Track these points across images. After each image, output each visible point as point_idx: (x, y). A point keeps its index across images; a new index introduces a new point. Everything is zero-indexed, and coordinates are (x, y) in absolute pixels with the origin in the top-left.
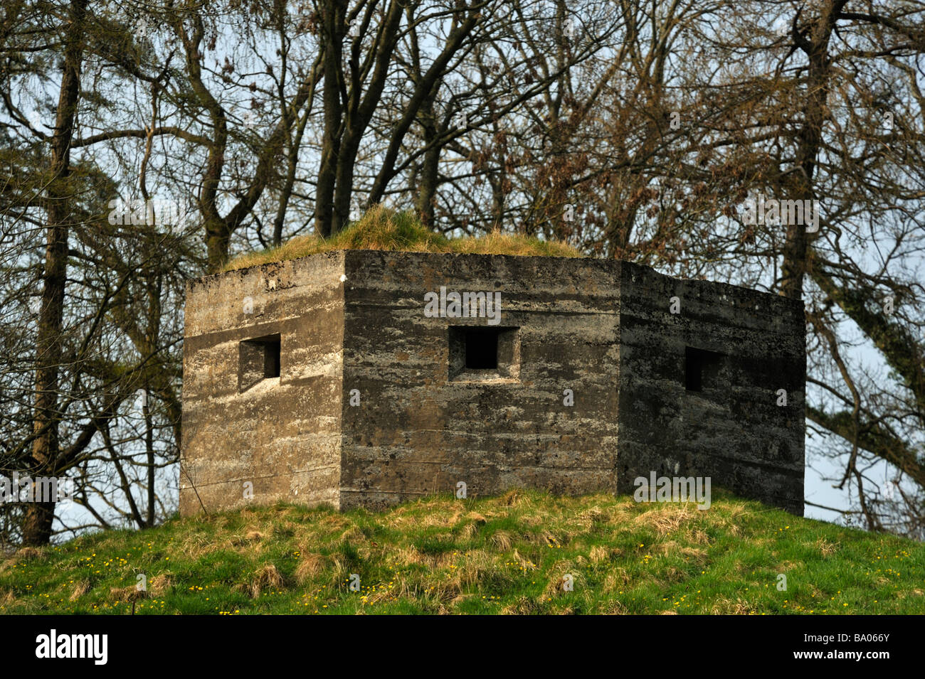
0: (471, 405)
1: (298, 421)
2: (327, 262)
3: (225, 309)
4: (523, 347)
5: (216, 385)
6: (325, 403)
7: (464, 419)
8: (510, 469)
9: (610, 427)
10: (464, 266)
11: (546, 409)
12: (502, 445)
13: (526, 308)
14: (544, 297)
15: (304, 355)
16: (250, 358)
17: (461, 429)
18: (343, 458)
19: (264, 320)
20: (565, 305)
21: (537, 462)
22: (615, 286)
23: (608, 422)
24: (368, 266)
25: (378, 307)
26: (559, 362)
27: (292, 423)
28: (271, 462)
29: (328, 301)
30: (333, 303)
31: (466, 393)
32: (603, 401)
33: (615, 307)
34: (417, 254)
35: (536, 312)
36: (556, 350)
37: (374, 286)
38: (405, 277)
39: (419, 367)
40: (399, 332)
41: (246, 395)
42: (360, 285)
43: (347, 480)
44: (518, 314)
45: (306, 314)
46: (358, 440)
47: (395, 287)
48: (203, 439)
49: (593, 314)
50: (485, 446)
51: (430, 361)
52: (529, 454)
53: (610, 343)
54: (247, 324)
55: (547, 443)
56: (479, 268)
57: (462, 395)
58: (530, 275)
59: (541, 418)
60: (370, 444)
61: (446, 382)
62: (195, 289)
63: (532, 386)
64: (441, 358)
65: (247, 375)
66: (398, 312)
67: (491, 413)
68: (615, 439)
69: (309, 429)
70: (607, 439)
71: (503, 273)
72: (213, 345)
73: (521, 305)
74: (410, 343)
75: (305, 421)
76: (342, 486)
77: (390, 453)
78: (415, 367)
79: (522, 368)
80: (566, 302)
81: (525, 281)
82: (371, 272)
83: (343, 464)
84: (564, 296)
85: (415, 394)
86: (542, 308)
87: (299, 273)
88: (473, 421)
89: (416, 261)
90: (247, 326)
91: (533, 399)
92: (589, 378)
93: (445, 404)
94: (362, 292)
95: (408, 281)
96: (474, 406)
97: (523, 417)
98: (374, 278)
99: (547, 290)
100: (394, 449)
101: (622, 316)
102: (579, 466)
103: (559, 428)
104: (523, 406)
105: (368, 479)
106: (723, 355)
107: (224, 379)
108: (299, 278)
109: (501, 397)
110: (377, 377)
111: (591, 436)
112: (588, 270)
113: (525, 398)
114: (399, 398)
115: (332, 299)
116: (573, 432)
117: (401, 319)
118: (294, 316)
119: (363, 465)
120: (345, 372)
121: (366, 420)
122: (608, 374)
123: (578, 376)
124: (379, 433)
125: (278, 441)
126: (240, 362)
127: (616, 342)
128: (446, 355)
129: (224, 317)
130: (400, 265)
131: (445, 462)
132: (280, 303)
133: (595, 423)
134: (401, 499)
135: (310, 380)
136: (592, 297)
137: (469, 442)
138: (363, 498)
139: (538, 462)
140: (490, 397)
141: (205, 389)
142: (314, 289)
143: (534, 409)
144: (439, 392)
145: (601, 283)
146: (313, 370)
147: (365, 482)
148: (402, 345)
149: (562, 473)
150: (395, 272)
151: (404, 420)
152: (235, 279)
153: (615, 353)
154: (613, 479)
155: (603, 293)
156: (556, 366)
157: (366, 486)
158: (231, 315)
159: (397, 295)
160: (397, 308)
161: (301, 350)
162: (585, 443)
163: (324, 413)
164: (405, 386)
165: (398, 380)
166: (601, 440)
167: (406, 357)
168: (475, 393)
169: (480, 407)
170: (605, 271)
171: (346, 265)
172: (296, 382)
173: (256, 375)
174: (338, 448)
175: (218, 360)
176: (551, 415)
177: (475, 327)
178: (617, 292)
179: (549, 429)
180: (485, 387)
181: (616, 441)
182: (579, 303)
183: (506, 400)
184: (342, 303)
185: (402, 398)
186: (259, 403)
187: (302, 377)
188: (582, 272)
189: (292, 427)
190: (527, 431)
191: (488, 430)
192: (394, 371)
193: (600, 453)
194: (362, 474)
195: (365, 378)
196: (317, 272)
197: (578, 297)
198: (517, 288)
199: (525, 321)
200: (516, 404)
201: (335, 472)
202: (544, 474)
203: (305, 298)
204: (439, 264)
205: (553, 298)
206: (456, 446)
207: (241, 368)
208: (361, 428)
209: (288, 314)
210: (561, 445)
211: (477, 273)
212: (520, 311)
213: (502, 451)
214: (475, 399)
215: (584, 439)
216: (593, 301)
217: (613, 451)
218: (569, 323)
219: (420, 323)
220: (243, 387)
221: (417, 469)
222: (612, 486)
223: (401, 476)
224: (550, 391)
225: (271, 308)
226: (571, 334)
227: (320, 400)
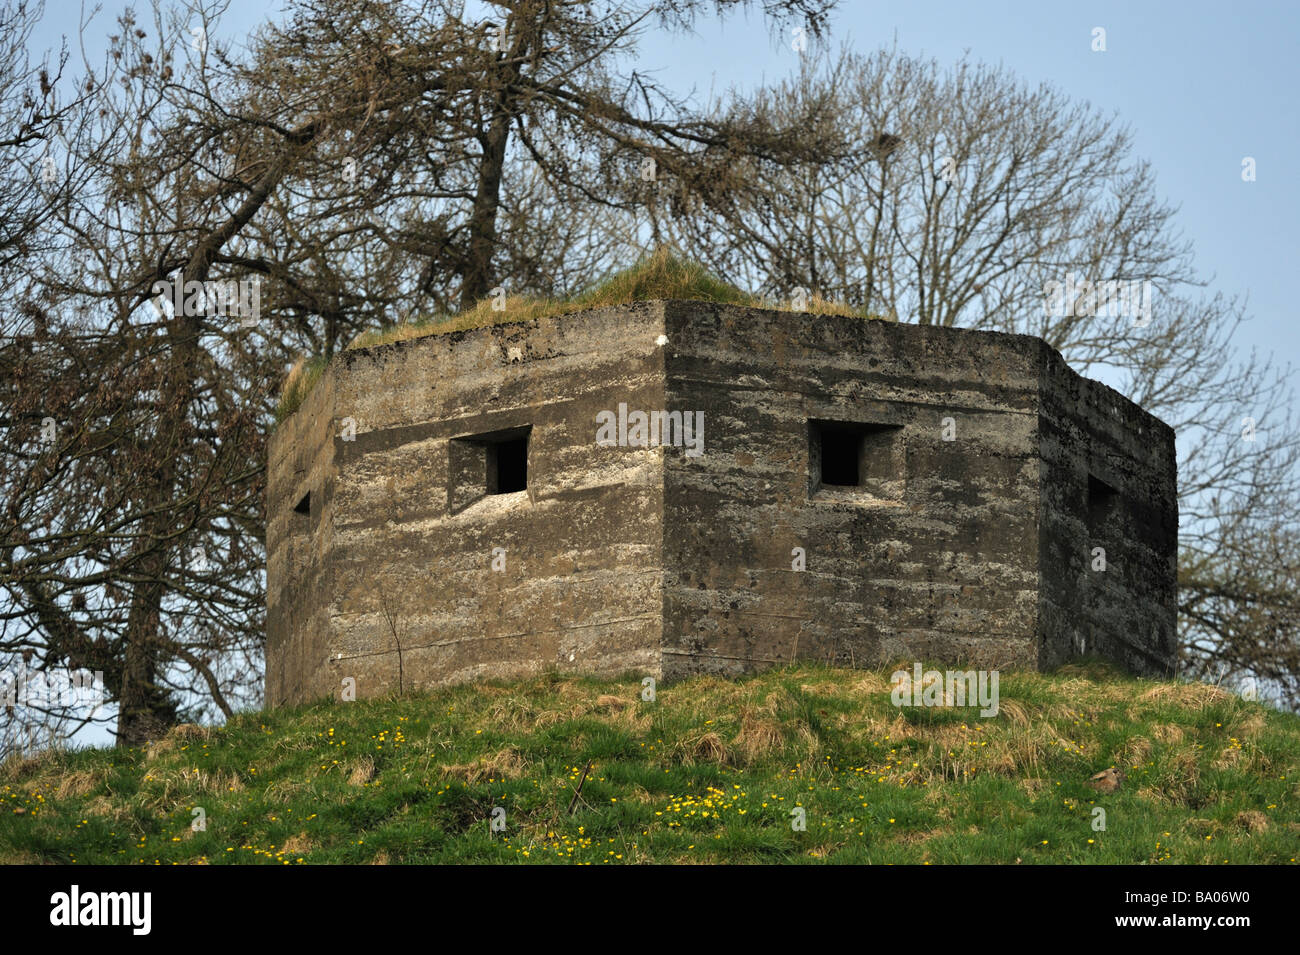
0: (840, 536)
1: (574, 553)
2: (628, 318)
3: (420, 393)
4: (909, 455)
5: (403, 504)
6: (628, 524)
7: (830, 556)
8: (894, 630)
9: (1027, 576)
10: (827, 334)
11: (942, 546)
12: (884, 595)
13: (912, 399)
14: (936, 385)
15: (584, 456)
16: (465, 464)
17: (827, 570)
18: (665, 605)
19: (497, 407)
20: (964, 397)
21: (930, 622)
22: (1032, 374)
23: (1025, 569)
24: (697, 324)
25: (711, 385)
26: (958, 480)
27: (561, 556)
28: (520, 614)
29: (631, 374)
30: (643, 379)
31: (833, 517)
32: (1018, 539)
33: (1032, 404)
34: (763, 312)
35: (926, 406)
36: (953, 460)
37: (705, 353)
38: (748, 344)
39: (767, 476)
40: (740, 424)
41: (463, 518)
42: (687, 352)
43: (671, 637)
44: (901, 406)
45: (586, 395)
46: (686, 578)
47: (734, 358)
48: (378, 584)
49: (1002, 412)
50: (861, 595)
51: (783, 469)
52: (920, 610)
53: (1025, 456)
54: (463, 413)
55: (943, 597)
56: (847, 337)
57: (826, 520)
58: (917, 352)
59: (934, 559)
60: (703, 586)
61: (806, 501)
62: (354, 365)
63: (922, 513)
64: (801, 465)
65: (461, 489)
66: (739, 394)
67: (867, 549)
68: (1033, 595)
69: (595, 563)
70: (1024, 594)
71: (880, 347)
72: (394, 445)
73: (905, 395)
74: (756, 440)
75: (587, 552)
76: (665, 645)
77: (729, 600)
78: (762, 475)
79: (907, 485)
80: (965, 393)
81: (910, 359)
82: (702, 333)
83: (666, 613)
84: (963, 385)
85: (763, 516)
86: (934, 400)
87: (570, 335)
88: (843, 559)
89: (762, 320)
90: (463, 415)
91: (923, 531)
92: (998, 504)
93: (804, 533)
94: (689, 362)
95: (752, 351)
96: (844, 536)
97: (910, 557)
98: (705, 342)
99: (941, 374)
100: (735, 594)
101: (1040, 417)
102: (987, 631)
103: (959, 574)
104: (910, 541)
105: (701, 638)
106: (1114, 491)
107: (418, 493)
108: (570, 343)
109: (880, 526)
110: (711, 487)
111: (1002, 588)
112: (994, 350)
113: (913, 529)
114: (742, 521)
115: (640, 371)
116: (977, 582)
117: (743, 405)
118: (559, 399)
119: (694, 616)
120: (667, 478)
121: (697, 550)
122: (1024, 500)
123: (984, 501)
124: (714, 570)
125: (532, 583)
126: (450, 470)
127: (1033, 455)
128: (805, 460)
129: (417, 404)
130: (740, 325)
131: (805, 618)
132: (533, 380)
133: (1007, 571)
134: (746, 668)
135: (596, 493)
136: (1000, 388)
137: (838, 589)
138: (693, 665)
139: (931, 624)
140: (866, 525)
141: (380, 511)
142: (603, 358)
143: (925, 545)
144: (796, 515)
145: (1012, 368)
146: (602, 477)
147: (697, 642)
148: (745, 443)
149: (964, 640)
150: (734, 336)
151: (749, 553)
152: (437, 349)
153: (1033, 470)
154: (1032, 652)
155: (1014, 383)
156: (953, 484)
157: (698, 647)
158: (431, 401)
159: (737, 370)
160: (737, 388)
161: (576, 449)
162: (995, 597)
163: (627, 539)
164: (749, 503)
165: (741, 495)
166: (1015, 595)
167: (750, 460)
168: (845, 518)
169: (852, 539)
170: (1018, 352)
171: (667, 322)
172: (568, 495)
173: (475, 490)
174: (655, 589)
175: (403, 468)
176: (948, 555)
177: (843, 422)
178: (1033, 383)
179: (945, 577)
180: (859, 511)
181: (1035, 598)
182: (983, 396)
183: (886, 531)
184: (661, 377)
185: (746, 520)
186: (493, 528)
187: (580, 488)
188: (987, 351)
189: (562, 563)
190: (915, 577)
191: (862, 574)
192: (734, 480)
193: (1014, 614)
194: (693, 629)
195: (694, 488)
196: (608, 333)
197: (982, 387)
198: (900, 370)
199: (911, 418)
200: (901, 536)
201: (652, 626)
202: (939, 641)
203: (585, 371)
204: (794, 328)
205: (949, 387)
206: (820, 594)
207: (451, 479)
208: (690, 561)
209: (549, 397)
210: (962, 601)
211: (845, 344)
212: (904, 403)
213: (882, 605)
214: (845, 528)
215: (993, 593)
216: (1001, 394)
217: (1031, 612)
218: (970, 423)
219: (770, 412)
220: (456, 506)
221: (768, 625)
222: (1032, 662)
223: (746, 635)
224: (946, 521)
225: (512, 389)
226: (973, 440)
227: (618, 522)
